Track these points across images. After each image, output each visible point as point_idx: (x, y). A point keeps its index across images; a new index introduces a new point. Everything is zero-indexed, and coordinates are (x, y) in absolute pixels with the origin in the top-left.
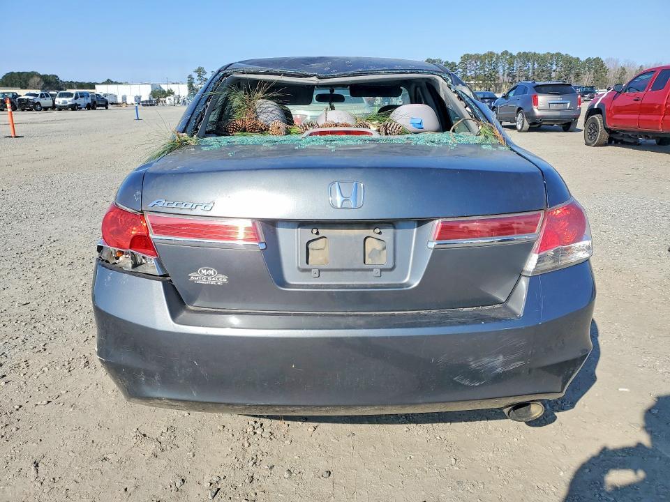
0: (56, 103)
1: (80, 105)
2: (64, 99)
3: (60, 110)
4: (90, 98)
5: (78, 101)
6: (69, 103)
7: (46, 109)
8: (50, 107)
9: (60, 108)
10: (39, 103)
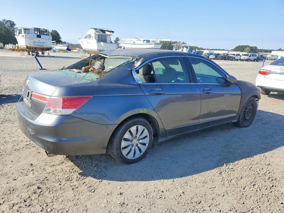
0: (241, 58)
1: (251, 59)
2: (245, 57)
3: (242, 61)
4: (256, 57)
5: (250, 58)
6: (246, 58)
7: (237, 60)
8: (239, 60)
9: (242, 60)
10: (234, 58)
